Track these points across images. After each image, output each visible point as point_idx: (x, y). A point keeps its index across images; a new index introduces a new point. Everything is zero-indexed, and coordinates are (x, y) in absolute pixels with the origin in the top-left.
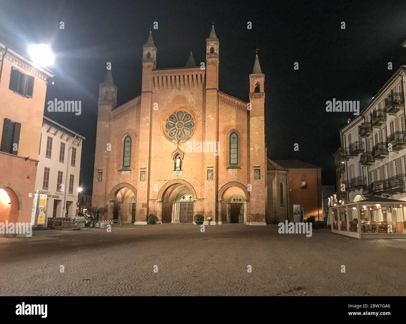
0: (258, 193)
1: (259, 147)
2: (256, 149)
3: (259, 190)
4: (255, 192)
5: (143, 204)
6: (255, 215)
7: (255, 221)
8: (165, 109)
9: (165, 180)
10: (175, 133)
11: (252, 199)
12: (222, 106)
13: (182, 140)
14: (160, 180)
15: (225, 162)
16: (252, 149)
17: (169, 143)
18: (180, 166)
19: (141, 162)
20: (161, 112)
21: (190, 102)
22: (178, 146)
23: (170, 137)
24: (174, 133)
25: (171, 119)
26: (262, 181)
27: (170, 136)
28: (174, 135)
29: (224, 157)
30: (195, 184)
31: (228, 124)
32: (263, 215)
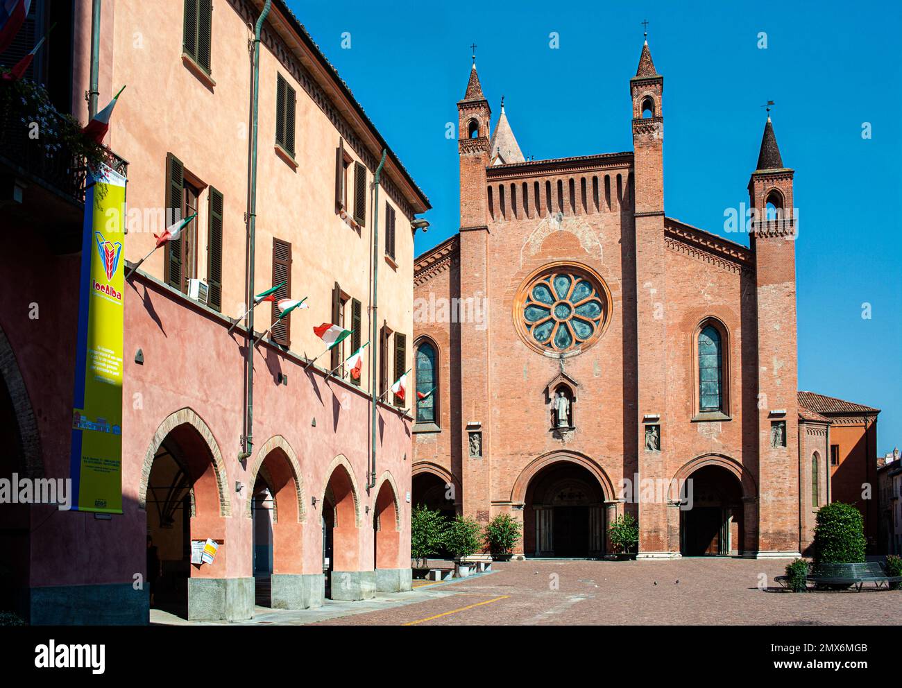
0: (780, 480)
1: (782, 363)
2: (775, 368)
3: (784, 474)
4: (773, 477)
5: (478, 512)
6: (773, 534)
7: (772, 549)
8: (522, 271)
9: (530, 454)
10: (550, 331)
11: (765, 495)
12: (679, 258)
13: (571, 349)
14: (516, 454)
15: (688, 404)
16: (765, 368)
17: (534, 357)
18: (570, 418)
19: (469, 408)
20: (513, 280)
21: (591, 249)
22: (561, 367)
23: (537, 343)
24: (546, 333)
25: (538, 296)
26: (790, 450)
27: (538, 340)
28: (549, 337)
29: (685, 391)
30: (608, 462)
31: (695, 304)
32: (792, 534)
